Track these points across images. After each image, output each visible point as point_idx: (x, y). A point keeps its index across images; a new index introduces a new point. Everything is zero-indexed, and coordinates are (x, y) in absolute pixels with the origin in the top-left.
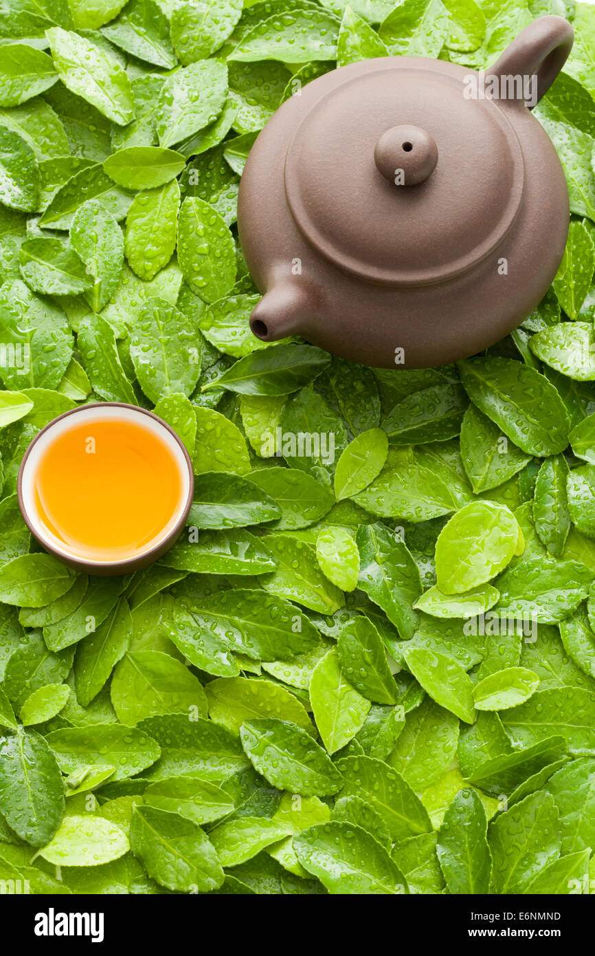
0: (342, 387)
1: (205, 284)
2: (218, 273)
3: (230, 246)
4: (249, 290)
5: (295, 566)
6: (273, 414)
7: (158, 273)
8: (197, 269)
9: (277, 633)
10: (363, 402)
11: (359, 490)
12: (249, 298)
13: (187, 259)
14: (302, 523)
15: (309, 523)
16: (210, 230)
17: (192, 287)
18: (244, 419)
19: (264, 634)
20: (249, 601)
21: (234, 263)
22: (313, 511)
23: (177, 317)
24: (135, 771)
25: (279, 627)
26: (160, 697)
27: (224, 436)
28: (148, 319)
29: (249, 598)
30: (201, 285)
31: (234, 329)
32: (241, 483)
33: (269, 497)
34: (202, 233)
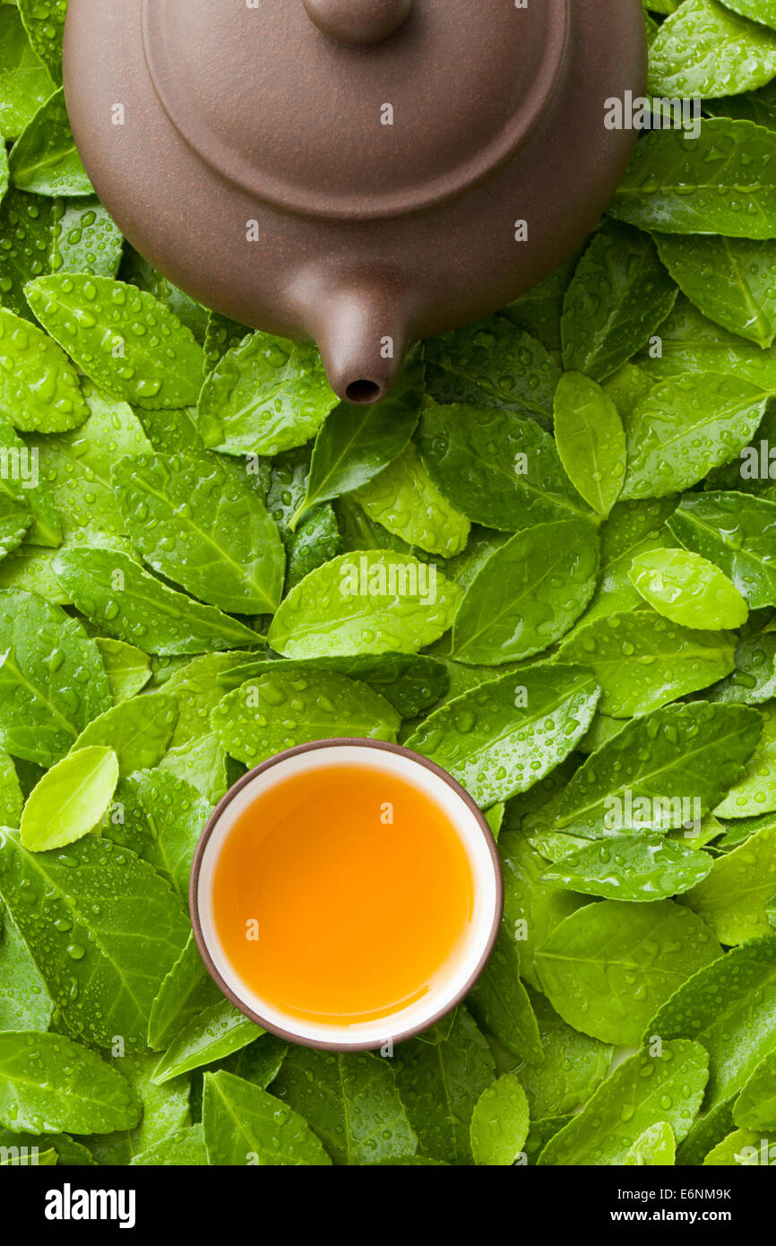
0: (464, 362)
1: (157, 385)
2: (163, 357)
3: (150, 306)
4: (228, 339)
5: (630, 650)
6: (417, 484)
8: (129, 374)
9: (699, 757)
10: (510, 358)
11: (622, 478)
12: (239, 352)
13: (105, 372)
15: (592, 584)
16: (97, 308)
17: (143, 403)
18: (385, 524)
19: (682, 773)
20: (627, 749)
21: (176, 324)
22: (581, 566)
23: (177, 466)
24: (695, 1102)
25: (694, 748)
26: (630, 965)
28: (137, 501)
29: (623, 745)
30: (155, 391)
31: (261, 409)
34: (89, 321)
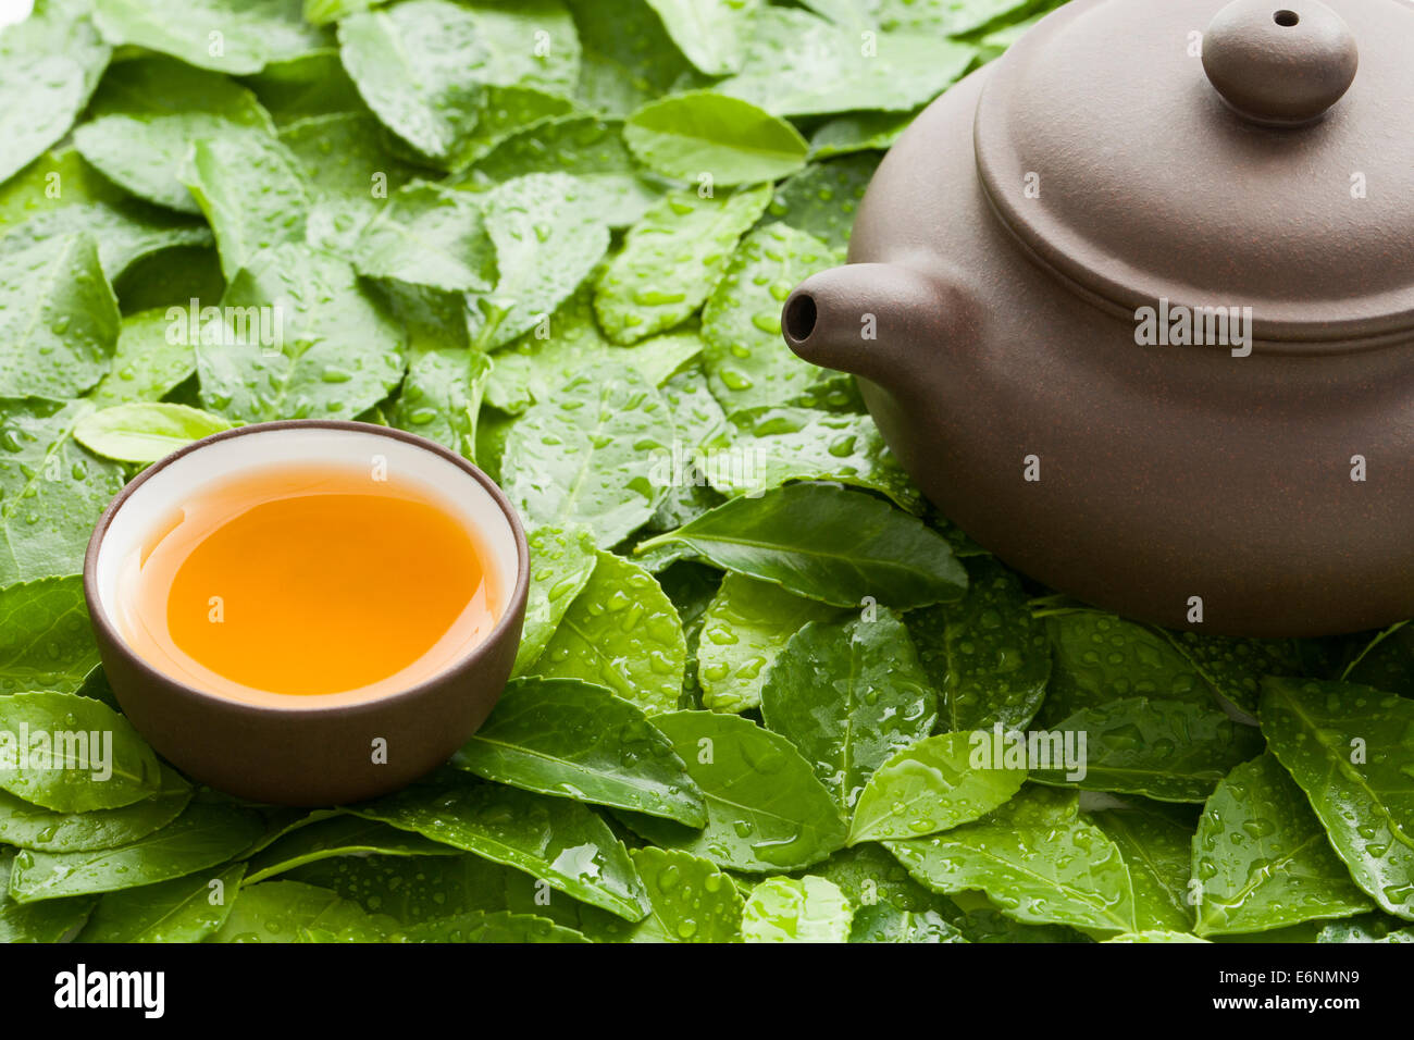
0: (967, 649)
7: (651, 336)
10: (1004, 688)
11: (912, 834)
14: (744, 860)
18: (707, 627)
23: (650, 405)
27: (641, 629)
28: (583, 393)
32: (635, 728)
33: (690, 781)
